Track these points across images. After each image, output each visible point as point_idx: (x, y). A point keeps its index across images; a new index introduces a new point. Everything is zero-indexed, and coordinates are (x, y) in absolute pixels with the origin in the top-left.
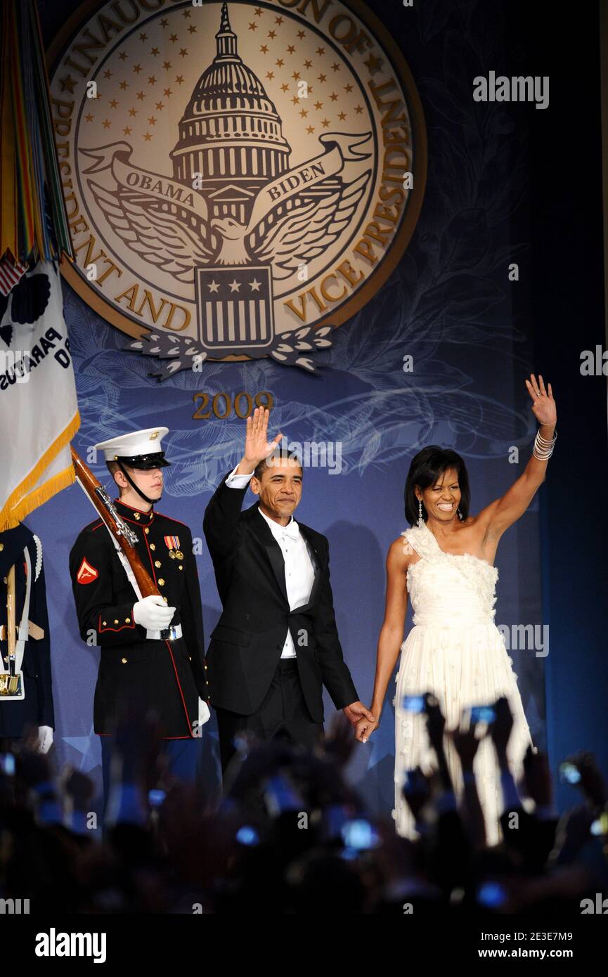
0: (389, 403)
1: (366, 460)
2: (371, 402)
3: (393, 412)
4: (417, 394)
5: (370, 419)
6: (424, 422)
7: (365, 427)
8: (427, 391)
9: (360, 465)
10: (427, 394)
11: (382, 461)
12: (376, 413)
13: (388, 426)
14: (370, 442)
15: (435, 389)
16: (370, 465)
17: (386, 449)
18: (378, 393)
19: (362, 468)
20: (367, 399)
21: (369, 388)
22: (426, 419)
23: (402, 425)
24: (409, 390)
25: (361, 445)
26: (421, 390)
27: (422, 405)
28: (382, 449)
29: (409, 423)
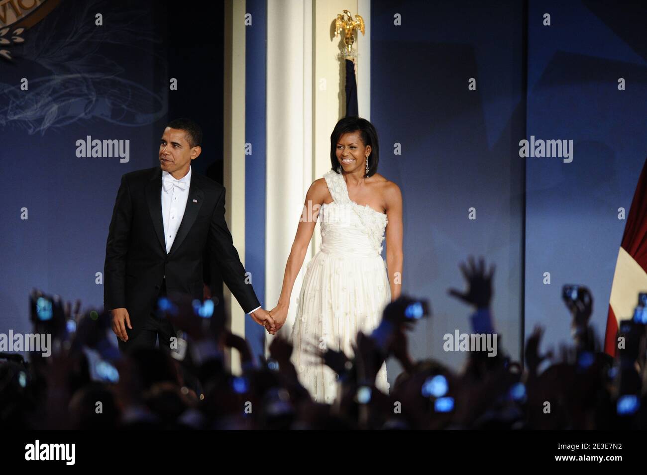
0: (64, 84)
1: (47, 124)
2: (52, 83)
3: (67, 90)
4: (85, 78)
5: (50, 95)
6: (89, 99)
7: (47, 101)
8: (91, 76)
9: (42, 128)
10: (91, 78)
11: (58, 126)
12: (54, 91)
13: (64, 101)
14: (50, 112)
15: (98, 76)
16: (49, 128)
17: (61, 117)
18: (56, 77)
19: (43, 130)
20: (49, 81)
21: (50, 73)
22: (91, 97)
23: (73, 100)
24: (78, 75)
25: (43, 114)
26: (87, 75)
27: (87, 86)
28: (58, 117)
29: (78, 99)
